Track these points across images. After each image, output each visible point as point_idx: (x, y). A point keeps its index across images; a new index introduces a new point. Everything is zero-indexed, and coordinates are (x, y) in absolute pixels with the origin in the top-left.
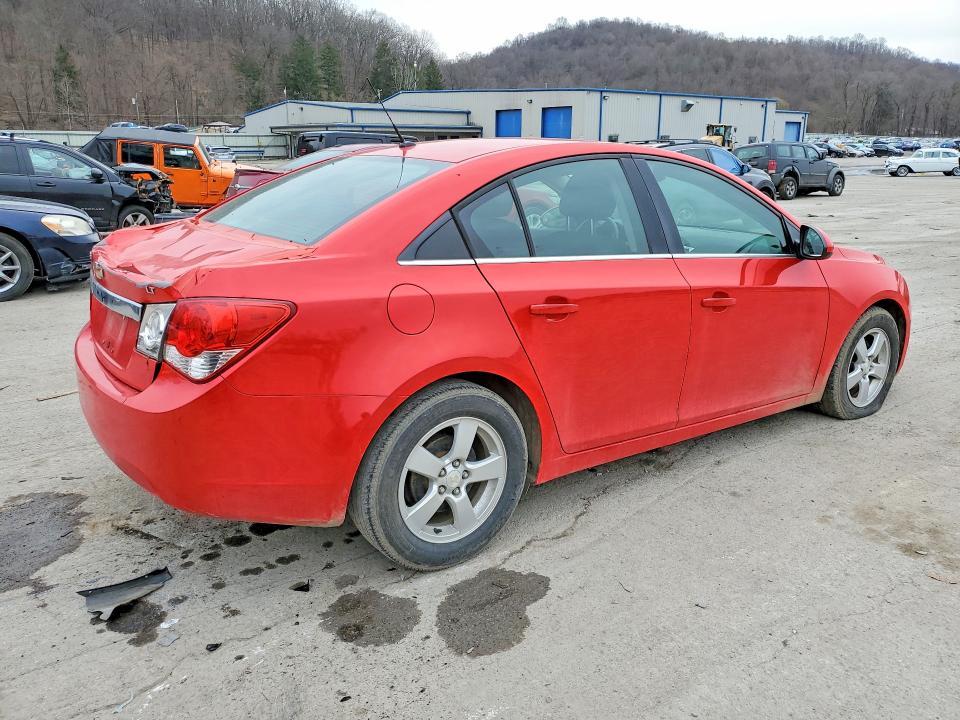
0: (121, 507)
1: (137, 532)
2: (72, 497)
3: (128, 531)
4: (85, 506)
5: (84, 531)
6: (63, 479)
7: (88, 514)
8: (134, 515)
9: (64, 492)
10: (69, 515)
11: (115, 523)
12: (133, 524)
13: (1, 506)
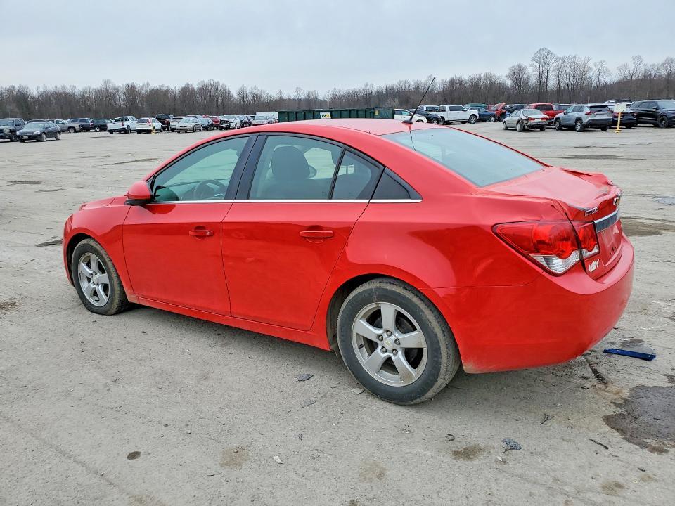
0: (590, 396)
1: (597, 377)
2: (614, 425)
3: (601, 379)
4: (612, 410)
5: (626, 393)
6: (606, 448)
7: (615, 404)
8: (588, 386)
9: (616, 433)
10: (627, 411)
11: (604, 387)
12: (595, 382)
13: (672, 450)
